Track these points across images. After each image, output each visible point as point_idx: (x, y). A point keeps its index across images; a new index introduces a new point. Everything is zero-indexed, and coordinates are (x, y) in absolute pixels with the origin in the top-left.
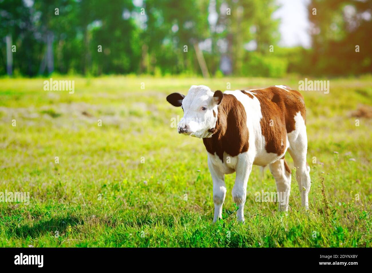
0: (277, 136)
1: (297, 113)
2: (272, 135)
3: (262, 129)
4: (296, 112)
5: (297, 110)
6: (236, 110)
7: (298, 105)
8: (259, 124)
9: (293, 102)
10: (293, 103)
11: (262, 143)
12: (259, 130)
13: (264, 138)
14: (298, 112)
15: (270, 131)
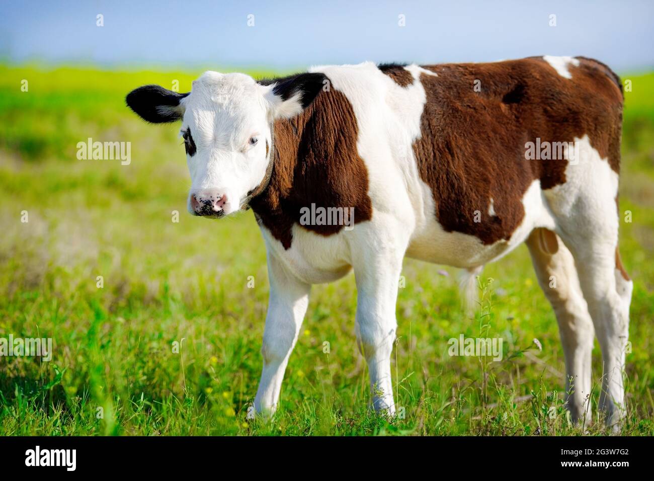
0: (474, 190)
1: (576, 139)
2: (453, 186)
3: (418, 165)
4: (575, 136)
5: (577, 129)
6: (323, 116)
7: (583, 119)
8: (411, 153)
9: (569, 109)
10: (568, 112)
11: (425, 203)
12: (410, 167)
13: (429, 190)
14: (580, 137)
15: (447, 174)
